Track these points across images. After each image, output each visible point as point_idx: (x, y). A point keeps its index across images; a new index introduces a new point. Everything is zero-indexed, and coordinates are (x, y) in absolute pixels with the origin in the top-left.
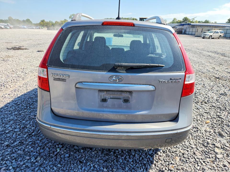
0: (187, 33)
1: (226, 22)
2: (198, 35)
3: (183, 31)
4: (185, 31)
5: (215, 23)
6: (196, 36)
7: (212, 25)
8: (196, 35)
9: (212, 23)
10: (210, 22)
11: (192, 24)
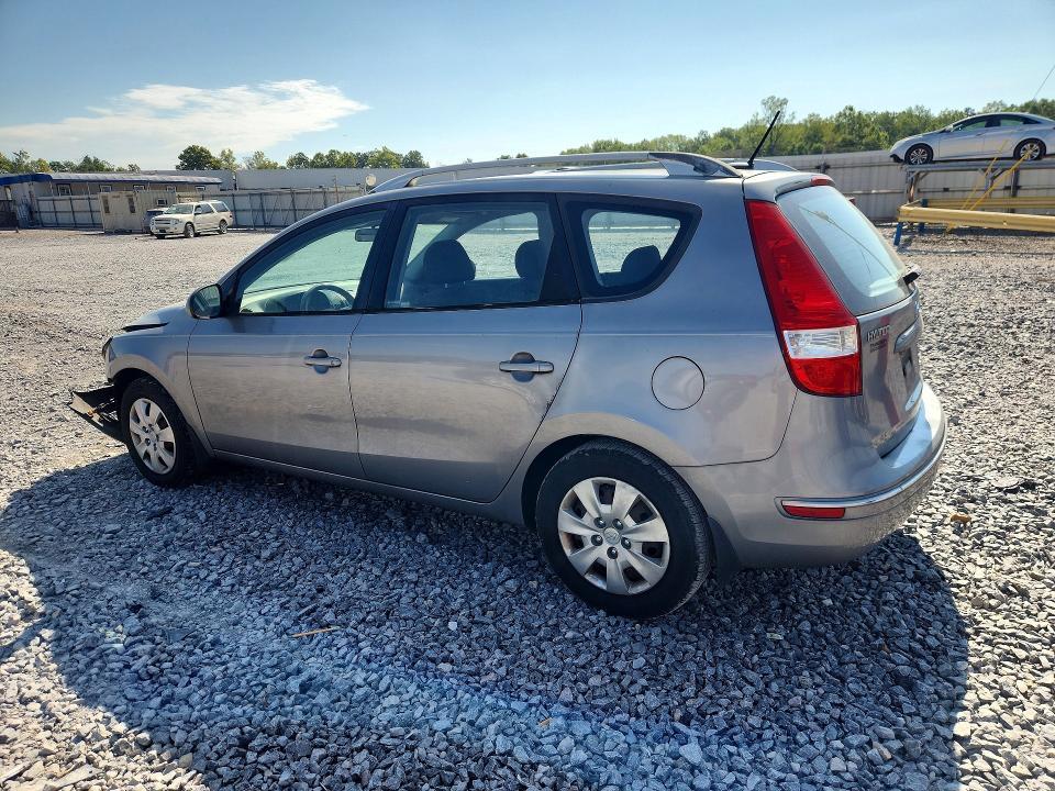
0: (45, 221)
1: (177, 167)
2: (121, 227)
3: (21, 213)
4: (31, 213)
5: (133, 169)
6: (108, 233)
7: (117, 177)
8: (106, 226)
9: (120, 170)
10: (106, 166)
11: (55, 175)
